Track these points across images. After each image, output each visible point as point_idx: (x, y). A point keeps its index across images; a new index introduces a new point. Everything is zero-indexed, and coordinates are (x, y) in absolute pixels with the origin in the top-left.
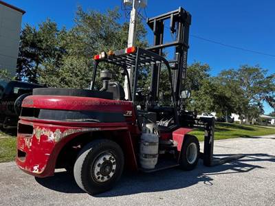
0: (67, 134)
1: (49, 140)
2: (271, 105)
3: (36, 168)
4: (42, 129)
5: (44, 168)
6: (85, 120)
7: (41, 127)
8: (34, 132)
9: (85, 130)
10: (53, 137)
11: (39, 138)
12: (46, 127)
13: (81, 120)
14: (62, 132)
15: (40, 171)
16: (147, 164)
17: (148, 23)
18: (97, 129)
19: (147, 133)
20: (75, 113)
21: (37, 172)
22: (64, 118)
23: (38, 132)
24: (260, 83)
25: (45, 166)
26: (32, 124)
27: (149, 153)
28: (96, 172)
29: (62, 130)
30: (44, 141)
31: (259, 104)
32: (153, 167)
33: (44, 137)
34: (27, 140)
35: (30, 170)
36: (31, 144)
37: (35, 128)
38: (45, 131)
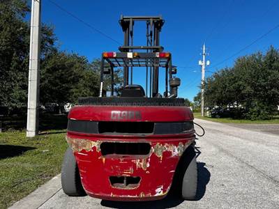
1: (173, 156)
3: (159, 190)
4: (163, 145)
5: (169, 188)
7: (163, 143)
8: (153, 150)
10: (177, 151)
11: (161, 156)
14: (184, 145)
15: (164, 191)
21: (162, 193)
25: (171, 185)
29: (184, 143)
30: (167, 158)
33: (167, 154)
34: (141, 161)
35: (150, 195)
36: (148, 165)
37: (153, 146)
38: (167, 147)
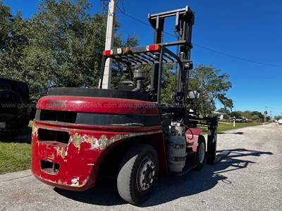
0: (114, 141)
1: (92, 148)
2: (222, 102)
3: (74, 180)
4: (82, 135)
5: (86, 181)
6: (131, 124)
7: (82, 134)
8: (71, 139)
9: (132, 135)
10: (97, 144)
11: (79, 146)
12: (87, 134)
13: (127, 124)
14: (109, 139)
15: (80, 183)
16: (178, 167)
17: (150, 19)
18: (142, 134)
19: (177, 136)
20: (121, 117)
21: (77, 185)
22: (109, 123)
23: (77, 140)
24: (213, 81)
25: (88, 178)
26: (66, 130)
27: (179, 156)
28: (141, 181)
29: (109, 137)
30: (85, 150)
31: (212, 101)
32: (181, 170)
33: (85, 145)
34: (60, 149)
35: (66, 183)
36: (66, 154)
37: (72, 135)
38: (86, 138)
